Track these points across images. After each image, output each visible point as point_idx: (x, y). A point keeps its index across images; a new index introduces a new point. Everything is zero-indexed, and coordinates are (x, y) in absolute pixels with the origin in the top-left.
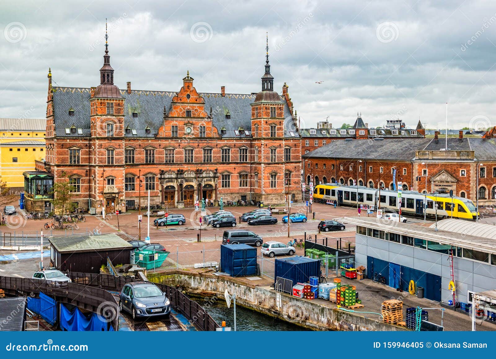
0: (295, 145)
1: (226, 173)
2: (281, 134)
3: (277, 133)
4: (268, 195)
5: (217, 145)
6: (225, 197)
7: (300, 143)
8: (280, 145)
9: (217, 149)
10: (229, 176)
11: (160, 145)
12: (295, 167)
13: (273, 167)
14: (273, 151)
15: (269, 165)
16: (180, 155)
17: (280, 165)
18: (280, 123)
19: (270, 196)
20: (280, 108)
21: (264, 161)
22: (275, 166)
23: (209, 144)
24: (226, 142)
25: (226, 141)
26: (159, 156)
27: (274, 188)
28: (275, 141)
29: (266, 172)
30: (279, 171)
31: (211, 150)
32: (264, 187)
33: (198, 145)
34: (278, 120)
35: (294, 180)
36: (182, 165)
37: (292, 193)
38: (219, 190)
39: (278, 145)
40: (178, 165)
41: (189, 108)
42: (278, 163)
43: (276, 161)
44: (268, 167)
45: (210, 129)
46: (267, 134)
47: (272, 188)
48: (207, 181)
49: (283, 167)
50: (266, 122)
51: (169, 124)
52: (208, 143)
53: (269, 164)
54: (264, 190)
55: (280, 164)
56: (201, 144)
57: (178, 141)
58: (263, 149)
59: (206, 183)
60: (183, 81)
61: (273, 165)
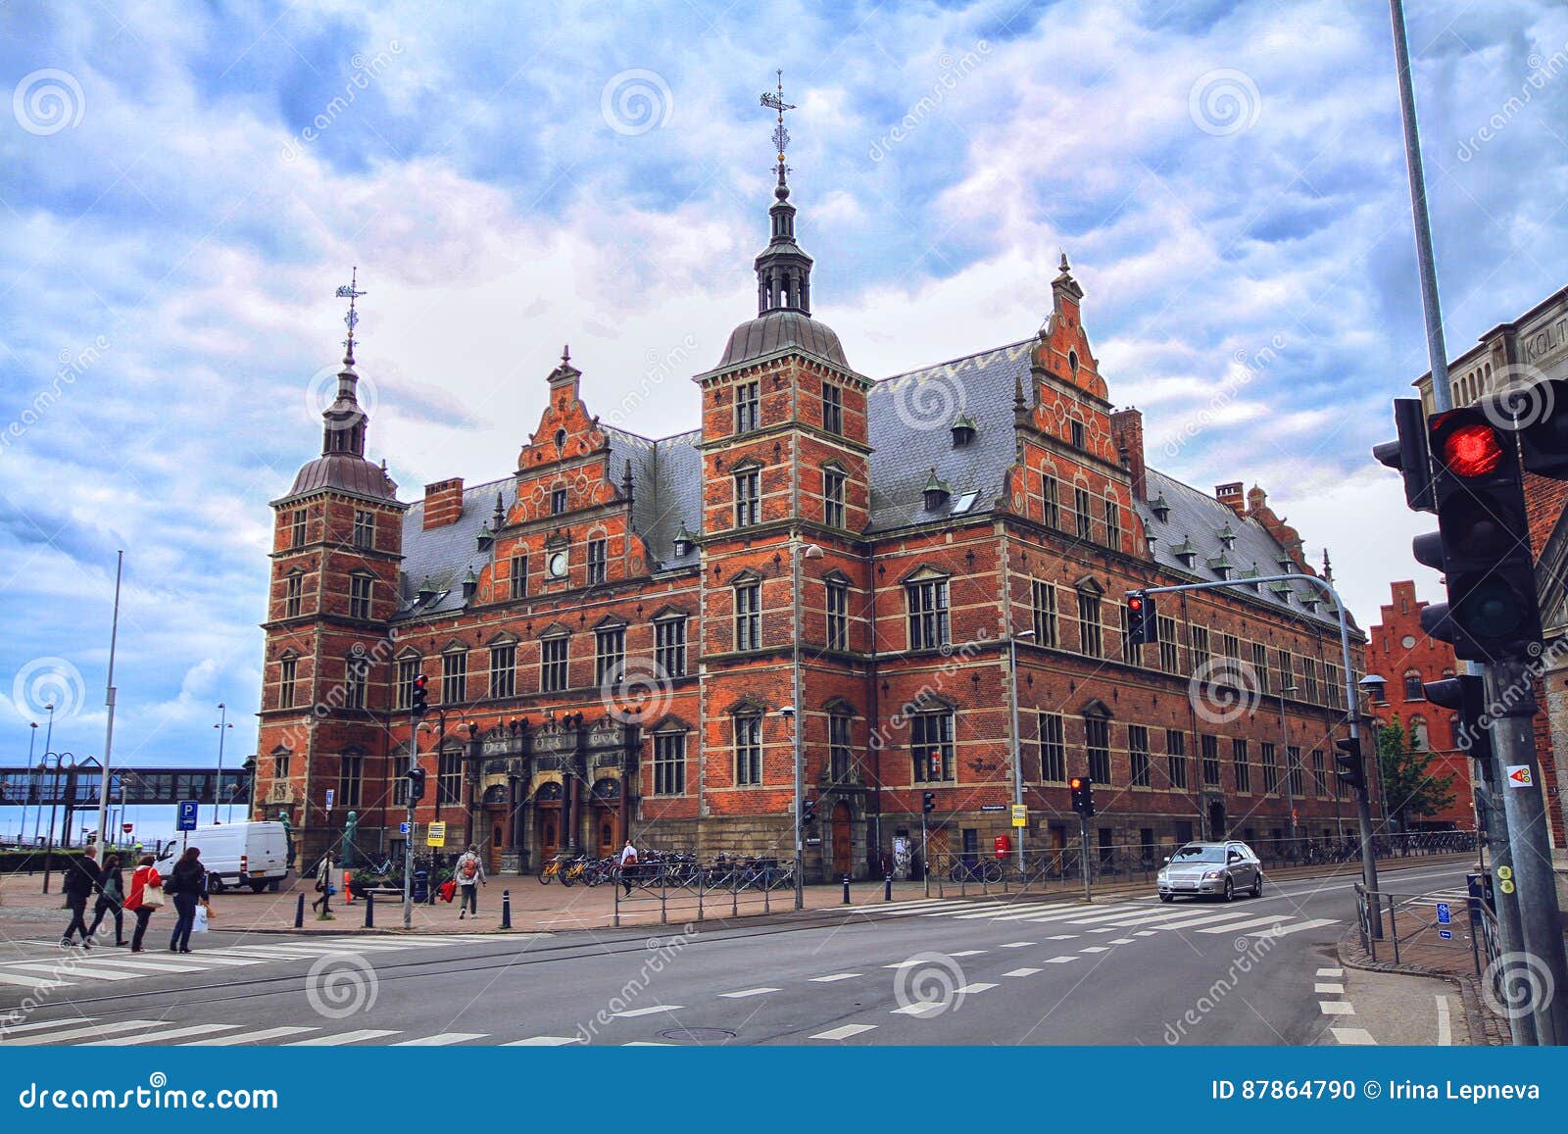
0: (970, 556)
1: (670, 729)
2: (779, 505)
3: (764, 501)
4: (722, 821)
5: (640, 610)
6: (664, 838)
7: (997, 543)
8: (777, 559)
9: (640, 626)
10: (679, 739)
11: (479, 636)
12: (976, 679)
13: (745, 674)
14: (748, 592)
15: (728, 666)
16: (529, 666)
17: (777, 665)
18: (777, 448)
19: (732, 829)
20: (777, 378)
21: (709, 649)
22: (751, 672)
23: (617, 608)
24: (670, 590)
25: (670, 587)
26: (476, 673)
27: (751, 788)
28: (755, 546)
29: (716, 704)
30: (772, 695)
31: (620, 633)
32: (705, 782)
33: (583, 619)
34: (767, 438)
35: (974, 748)
36: (533, 705)
37: (963, 825)
38: (643, 807)
39: (769, 558)
40: (524, 705)
41: (560, 479)
42: (767, 656)
43: (760, 646)
44: (723, 681)
45: (620, 546)
46: (720, 519)
47: (741, 788)
48: (603, 763)
49: (792, 671)
50: (719, 464)
51: (506, 553)
52: (613, 604)
53: (729, 661)
54: (705, 796)
55: (776, 659)
56: (590, 614)
57: (526, 611)
58: (705, 592)
59: (602, 773)
60: (548, 385)
61: (745, 668)
